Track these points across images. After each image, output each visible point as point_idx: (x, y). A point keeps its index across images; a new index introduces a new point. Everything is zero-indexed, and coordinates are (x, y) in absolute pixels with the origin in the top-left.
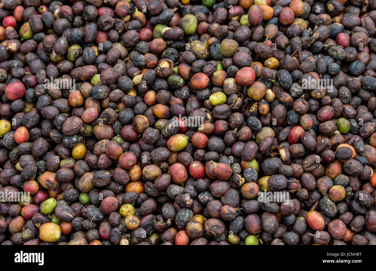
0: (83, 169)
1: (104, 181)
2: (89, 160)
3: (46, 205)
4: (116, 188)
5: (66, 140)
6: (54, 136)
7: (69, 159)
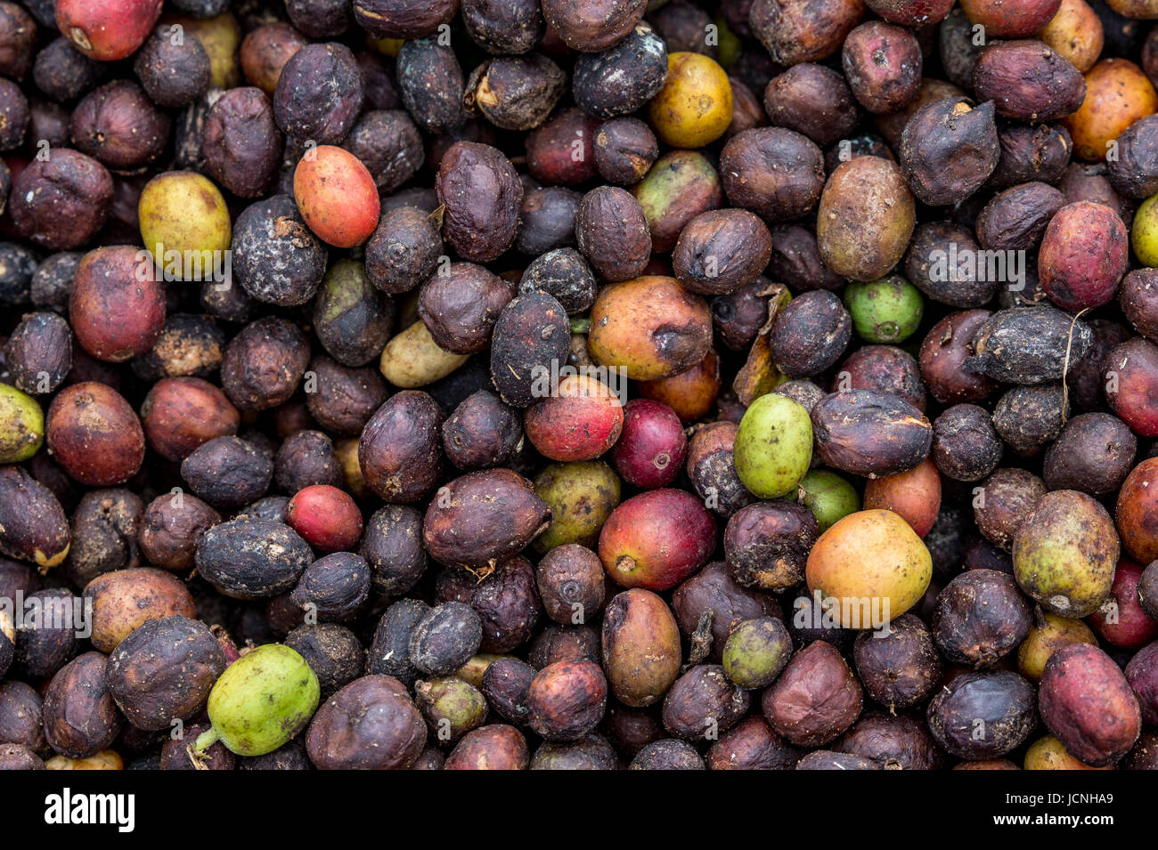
0: (801, 163)
1: (980, 156)
2: (795, 103)
3: (777, 441)
4: (1050, 152)
5: (611, 78)
6: (515, 101)
7: (673, 168)
